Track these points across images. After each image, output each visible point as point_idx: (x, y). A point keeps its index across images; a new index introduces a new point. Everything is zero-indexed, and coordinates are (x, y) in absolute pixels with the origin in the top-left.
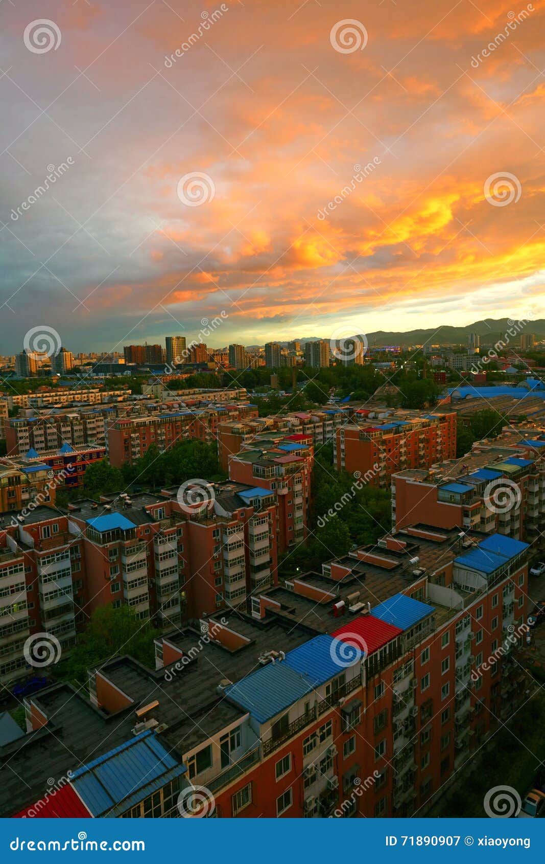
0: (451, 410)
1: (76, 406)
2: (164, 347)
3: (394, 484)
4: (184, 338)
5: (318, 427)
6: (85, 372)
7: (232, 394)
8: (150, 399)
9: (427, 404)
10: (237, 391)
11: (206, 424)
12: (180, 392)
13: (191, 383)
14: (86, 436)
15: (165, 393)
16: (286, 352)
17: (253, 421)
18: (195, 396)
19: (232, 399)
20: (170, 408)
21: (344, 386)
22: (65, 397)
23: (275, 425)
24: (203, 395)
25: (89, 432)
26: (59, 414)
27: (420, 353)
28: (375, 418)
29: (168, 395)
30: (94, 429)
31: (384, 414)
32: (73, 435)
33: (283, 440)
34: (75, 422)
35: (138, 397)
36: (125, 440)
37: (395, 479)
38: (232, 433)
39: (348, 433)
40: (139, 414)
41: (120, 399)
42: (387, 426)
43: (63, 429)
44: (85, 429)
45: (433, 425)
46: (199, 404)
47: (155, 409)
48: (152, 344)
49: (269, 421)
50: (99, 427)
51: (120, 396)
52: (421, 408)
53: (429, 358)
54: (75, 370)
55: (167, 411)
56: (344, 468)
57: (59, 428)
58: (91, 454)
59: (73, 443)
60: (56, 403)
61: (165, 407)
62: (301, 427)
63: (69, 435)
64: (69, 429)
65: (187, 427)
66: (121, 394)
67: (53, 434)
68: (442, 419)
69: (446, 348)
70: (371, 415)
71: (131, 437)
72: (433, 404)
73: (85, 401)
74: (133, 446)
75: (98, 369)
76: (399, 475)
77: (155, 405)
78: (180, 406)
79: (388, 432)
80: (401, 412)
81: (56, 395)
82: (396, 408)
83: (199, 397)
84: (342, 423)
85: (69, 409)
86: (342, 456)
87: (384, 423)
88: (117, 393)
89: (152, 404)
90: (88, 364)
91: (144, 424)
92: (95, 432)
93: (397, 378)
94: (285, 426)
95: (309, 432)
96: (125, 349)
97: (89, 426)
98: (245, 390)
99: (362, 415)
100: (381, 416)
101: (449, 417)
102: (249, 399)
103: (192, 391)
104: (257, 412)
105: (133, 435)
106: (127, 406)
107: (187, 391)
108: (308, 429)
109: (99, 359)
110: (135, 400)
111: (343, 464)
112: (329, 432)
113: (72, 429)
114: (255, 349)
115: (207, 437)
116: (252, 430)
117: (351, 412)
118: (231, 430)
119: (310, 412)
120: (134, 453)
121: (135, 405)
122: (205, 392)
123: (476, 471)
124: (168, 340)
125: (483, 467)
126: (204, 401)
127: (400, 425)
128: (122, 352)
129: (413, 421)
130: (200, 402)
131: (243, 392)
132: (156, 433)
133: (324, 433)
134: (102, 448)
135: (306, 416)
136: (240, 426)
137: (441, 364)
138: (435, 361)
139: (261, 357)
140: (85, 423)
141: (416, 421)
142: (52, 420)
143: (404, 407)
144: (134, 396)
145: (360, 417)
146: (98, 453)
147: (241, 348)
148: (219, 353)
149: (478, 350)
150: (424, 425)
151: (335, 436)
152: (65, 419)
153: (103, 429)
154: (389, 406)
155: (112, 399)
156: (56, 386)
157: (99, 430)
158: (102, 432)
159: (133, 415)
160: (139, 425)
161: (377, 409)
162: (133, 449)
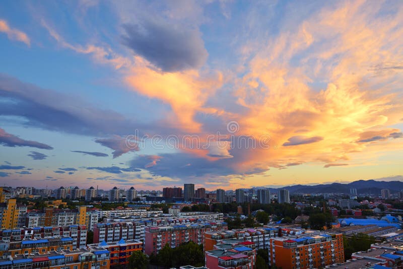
0: (340, 232)
1: (133, 218)
2: (183, 189)
4: (194, 185)
5: (260, 237)
6: (142, 200)
7: (216, 216)
8: (172, 216)
9: (325, 227)
10: (218, 214)
11: (199, 232)
12: (188, 214)
13: (194, 209)
14: (135, 235)
15: (180, 214)
16: (247, 195)
17: (224, 232)
18: (196, 216)
19: (215, 219)
20: (180, 222)
21: (278, 214)
22: (128, 212)
23: (236, 235)
24: (200, 216)
25: (137, 233)
26: (123, 222)
27: (322, 197)
28: (294, 234)
29: (182, 215)
30: (139, 231)
31: (299, 232)
32: (128, 234)
33: (238, 244)
34: (130, 227)
35: (165, 215)
36: (154, 239)
38: (212, 238)
39: (275, 242)
40: (164, 224)
41: (156, 215)
42: (300, 239)
43: (123, 231)
44: (135, 231)
45: (328, 241)
46: (196, 221)
47: (173, 222)
48: (178, 187)
49: (232, 232)
50: (142, 230)
51: (156, 214)
52: (321, 229)
53: (327, 201)
54: (138, 199)
55: (179, 224)
56: (274, 264)
57: (121, 230)
58: (134, 246)
59: (128, 239)
60: (123, 216)
61: (178, 221)
62: (251, 237)
63: (126, 234)
64: (126, 230)
65: (188, 233)
66: (158, 213)
67: (118, 233)
68: (334, 237)
69: (337, 196)
70: (291, 232)
71: (157, 237)
72: (329, 227)
73: (138, 216)
74: (158, 243)
75: (148, 199)
77: (173, 220)
78: (186, 222)
79: (301, 243)
80: (309, 232)
81: (125, 212)
82: (306, 229)
83: (198, 217)
84: (275, 236)
85: (128, 220)
86: (273, 256)
87: (298, 238)
88: (156, 212)
89: (171, 219)
90: (145, 196)
91: (165, 230)
92: (139, 233)
93: (307, 211)
94: (241, 236)
95: (255, 240)
96: (164, 189)
97: (137, 230)
98: (222, 214)
99: (286, 232)
100: (297, 233)
101: (338, 236)
102: (224, 219)
103: (194, 213)
104: (227, 227)
105: (158, 236)
106: (159, 220)
107: (191, 213)
108: (255, 238)
109: (151, 193)
110: (164, 216)
111: (274, 261)
112: (267, 241)
113: (128, 231)
114: (231, 192)
115: (199, 240)
116: (223, 237)
117: (280, 230)
118: (211, 236)
119: (256, 228)
120: (158, 247)
121: (163, 219)
122: (201, 214)
126: (199, 219)
127: (307, 240)
128: (162, 190)
129: (316, 237)
130: (197, 219)
132: (171, 236)
133: (264, 241)
134: (142, 243)
135: (254, 230)
136: (215, 234)
137: (335, 204)
138: (331, 202)
139: (234, 196)
141: (317, 237)
142: (118, 225)
143: (312, 229)
144: (164, 214)
145: (285, 233)
146: (138, 245)
147: (223, 191)
148: (212, 194)
149: (356, 198)
150: (322, 240)
151: (269, 243)
152: (125, 225)
153: (143, 232)
154: (303, 228)
155: (152, 216)
156: (127, 207)
157: (142, 232)
158: (143, 233)
159: (160, 225)
160: (162, 231)
161: (295, 229)
162: (158, 244)
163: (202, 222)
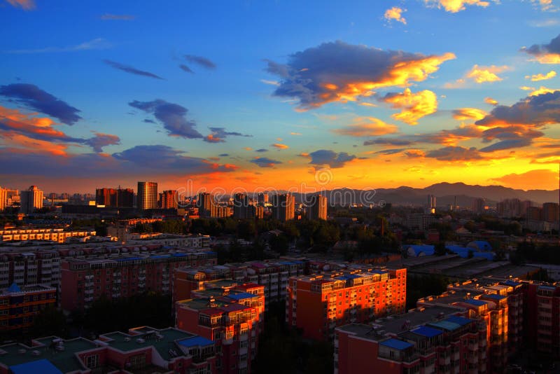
0: (402, 266)
1: (36, 245)
2: (136, 191)
3: (337, 338)
4: (156, 184)
5: (273, 277)
7: (196, 240)
10: (201, 238)
11: (164, 270)
13: (157, 228)
14: (40, 276)
16: (254, 203)
17: (211, 267)
18: (158, 241)
20: (129, 251)
23: (232, 275)
24: (166, 240)
25: (44, 272)
29: (133, 238)
30: (49, 269)
32: (26, 274)
33: (234, 289)
34: (29, 261)
35: (101, 239)
36: (79, 281)
37: (338, 333)
38: (188, 279)
39: (301, 285)
40: (98, 255)
41: (83, 240)
43: (16, 268)
44: (40, 269)
45: (384, 280)
46: (160, 249)
47: (114, 252)
48: (125, 189)
49: (224, 268)
50: (54, 267)
55: (127, 254)
56: (295, 319)
57: (11, 266)
58: (40, 295)
59: (25, 283)
62: (257, 276)
63: (22, 274)
65: (144, 272)
67: (5, 273)
68: (393, 275)
69: (404, 208)
70: (326, 267)
71: (85, 279)
73: (46, 241)
74: (87, 288)
75: (67, 208)
76: (343, 329)
78: (141, 250)
81: (18, 234)
82: (351, 261)
83: (163, 242)
84: (298, 274)
86: (294, 307)
89: (112, 246)
90: (59, 204)
91: (100, 267)
92: (50, 272)
94: (241, 274)
95: (264, 281)
96: (97, 191)
97: (44, 266)
98: (208, 236)
99: (317, 267)
101: (400, 273)
102: (211, 246)
103: (156, 236)
104: (216, 260)
105: (87, 277)
107: (151, 235)
108: (264, 278)
109: (71, 199)
110: (98, 242)
111: (294, 315)
112: (284, 282)
115: (164, 282)
117: (308, 264)
118: (186, 276)
119: (267, 262)
120: (87, 296)
121: (97, 247)
122: (168, 237)
123: (418, 327)
124: (141, 186)
125: (424, 324)
126: (166, 246)
127: (351, 279)
128: (94, 193)
129: (365, 276)
130: (162, 246)
131: (207, 239)
132: (111, 276)
133: (279, 283)
134: (54, 289)
139: (230, 206)
140: (40, 264)
141: (367, 275)
142: (6, 258)
143: (359, 261)
144: (98, 238)
145: (316, 269)
146: (48, 294)
148: (189, 201)
149: (433, 211)
150: (375, 280)
151: (288, 286)
152: (20, 258)
153: (57, 270)
154: (345, 260)
157: (55, 270)
158: (57, 273)
159: (91, 257)
160: (95, 267)
161: (332, 263)
162: (86, 292)
163: (171, 251)
